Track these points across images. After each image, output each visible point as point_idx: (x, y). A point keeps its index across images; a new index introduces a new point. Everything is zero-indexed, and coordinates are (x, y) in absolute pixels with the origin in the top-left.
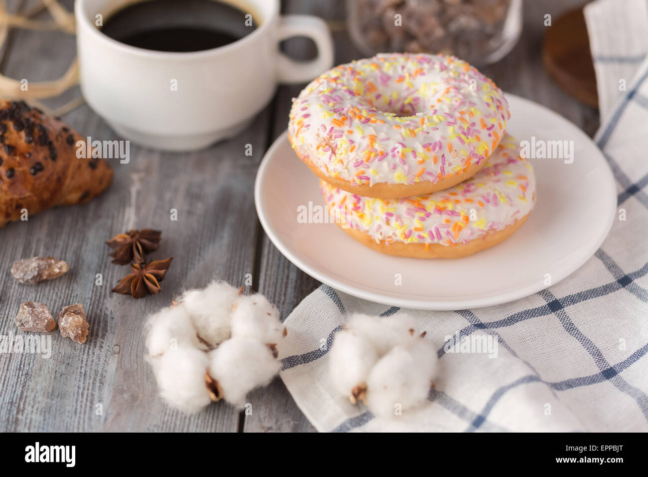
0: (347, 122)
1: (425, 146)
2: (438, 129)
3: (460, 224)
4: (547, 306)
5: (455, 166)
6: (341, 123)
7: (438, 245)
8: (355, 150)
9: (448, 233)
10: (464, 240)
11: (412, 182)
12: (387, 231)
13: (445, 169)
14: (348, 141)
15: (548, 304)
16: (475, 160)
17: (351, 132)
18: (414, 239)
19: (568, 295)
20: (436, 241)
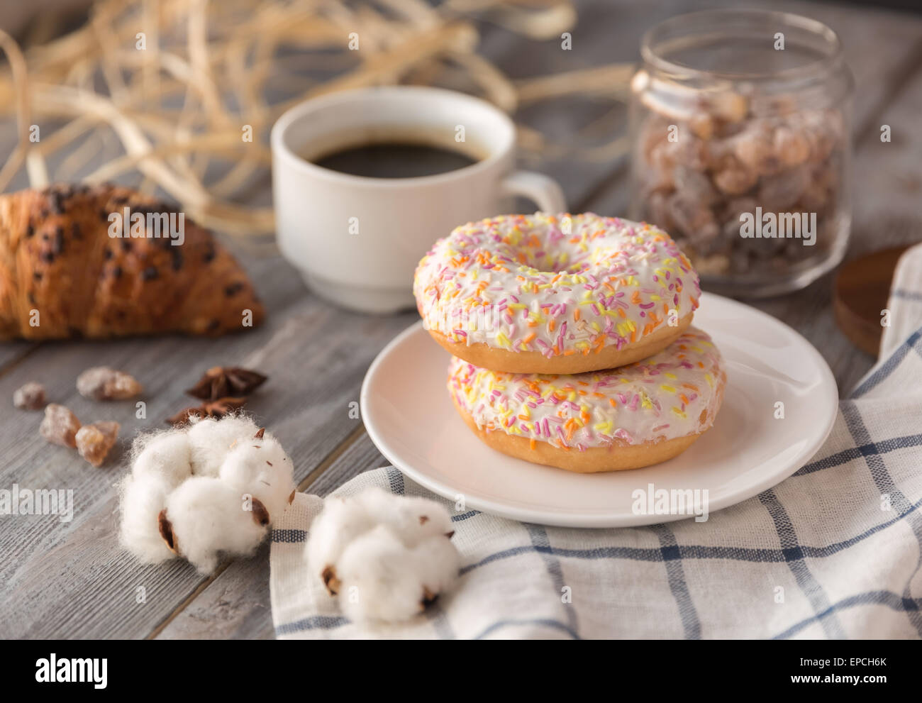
0: (466, 264)
1: (542, 307)
2: (570, 290)
3: (577, 421)
4: (660, 551)
5: (578, 341)
6: (457, 264)
7: (544, 443)
8: (458, 295)
9: (560, 429)
10: (581, 445)
11: (518, 349)
12: (490, 413)
13: (565, 342)
14: (455, 285)
15: (661, 549)
16: (612, 341)
17: (463, 275)
18: (516, 430)
19: (696, 545)
20: (542, 437)
